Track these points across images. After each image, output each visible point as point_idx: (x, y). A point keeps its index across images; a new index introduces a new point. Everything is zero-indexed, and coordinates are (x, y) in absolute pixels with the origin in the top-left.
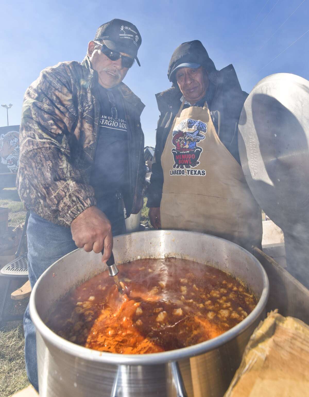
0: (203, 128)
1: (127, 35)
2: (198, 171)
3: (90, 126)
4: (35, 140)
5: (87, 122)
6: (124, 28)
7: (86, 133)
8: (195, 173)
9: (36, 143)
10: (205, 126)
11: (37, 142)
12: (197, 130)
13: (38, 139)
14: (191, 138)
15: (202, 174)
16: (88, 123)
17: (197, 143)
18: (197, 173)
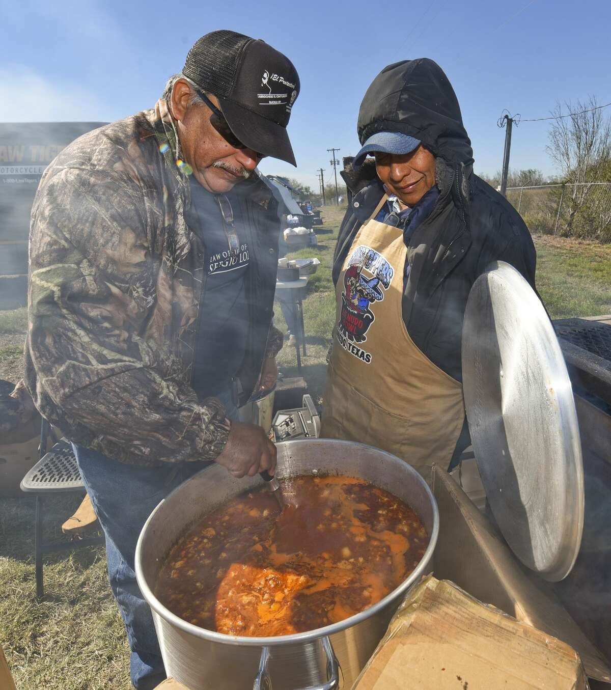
0: (386, 278)
1: (275, 97)
2: (361, 350)
3: (187, 291)
4: (90, 367)
5: (181, 282)
6: (269, 78)
7: (181, 305)
8: (357, 354)
9: (95, 372)
10: (391, 275)
11: (97, 371)
12: (375, 278)
13: (98, 365)
14: (364, 290)
15: (366, 360)
16: (183, 285)
17: (370, 303)
18: (360, 353)
